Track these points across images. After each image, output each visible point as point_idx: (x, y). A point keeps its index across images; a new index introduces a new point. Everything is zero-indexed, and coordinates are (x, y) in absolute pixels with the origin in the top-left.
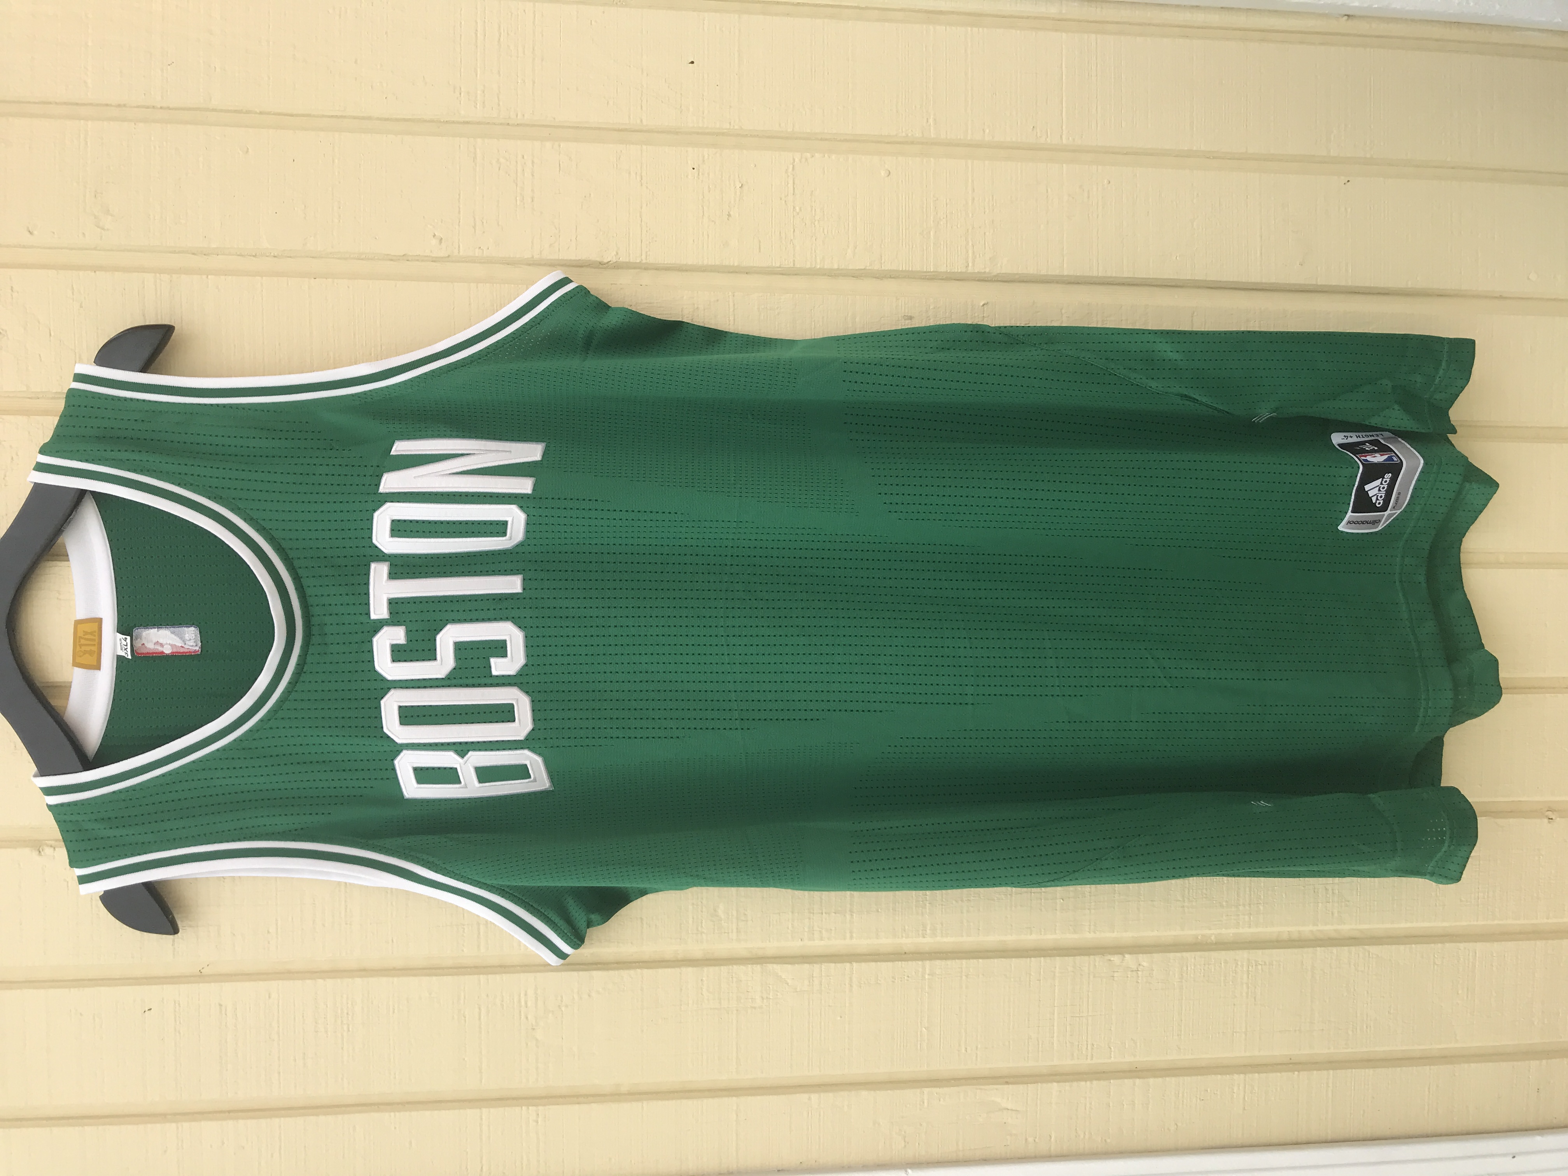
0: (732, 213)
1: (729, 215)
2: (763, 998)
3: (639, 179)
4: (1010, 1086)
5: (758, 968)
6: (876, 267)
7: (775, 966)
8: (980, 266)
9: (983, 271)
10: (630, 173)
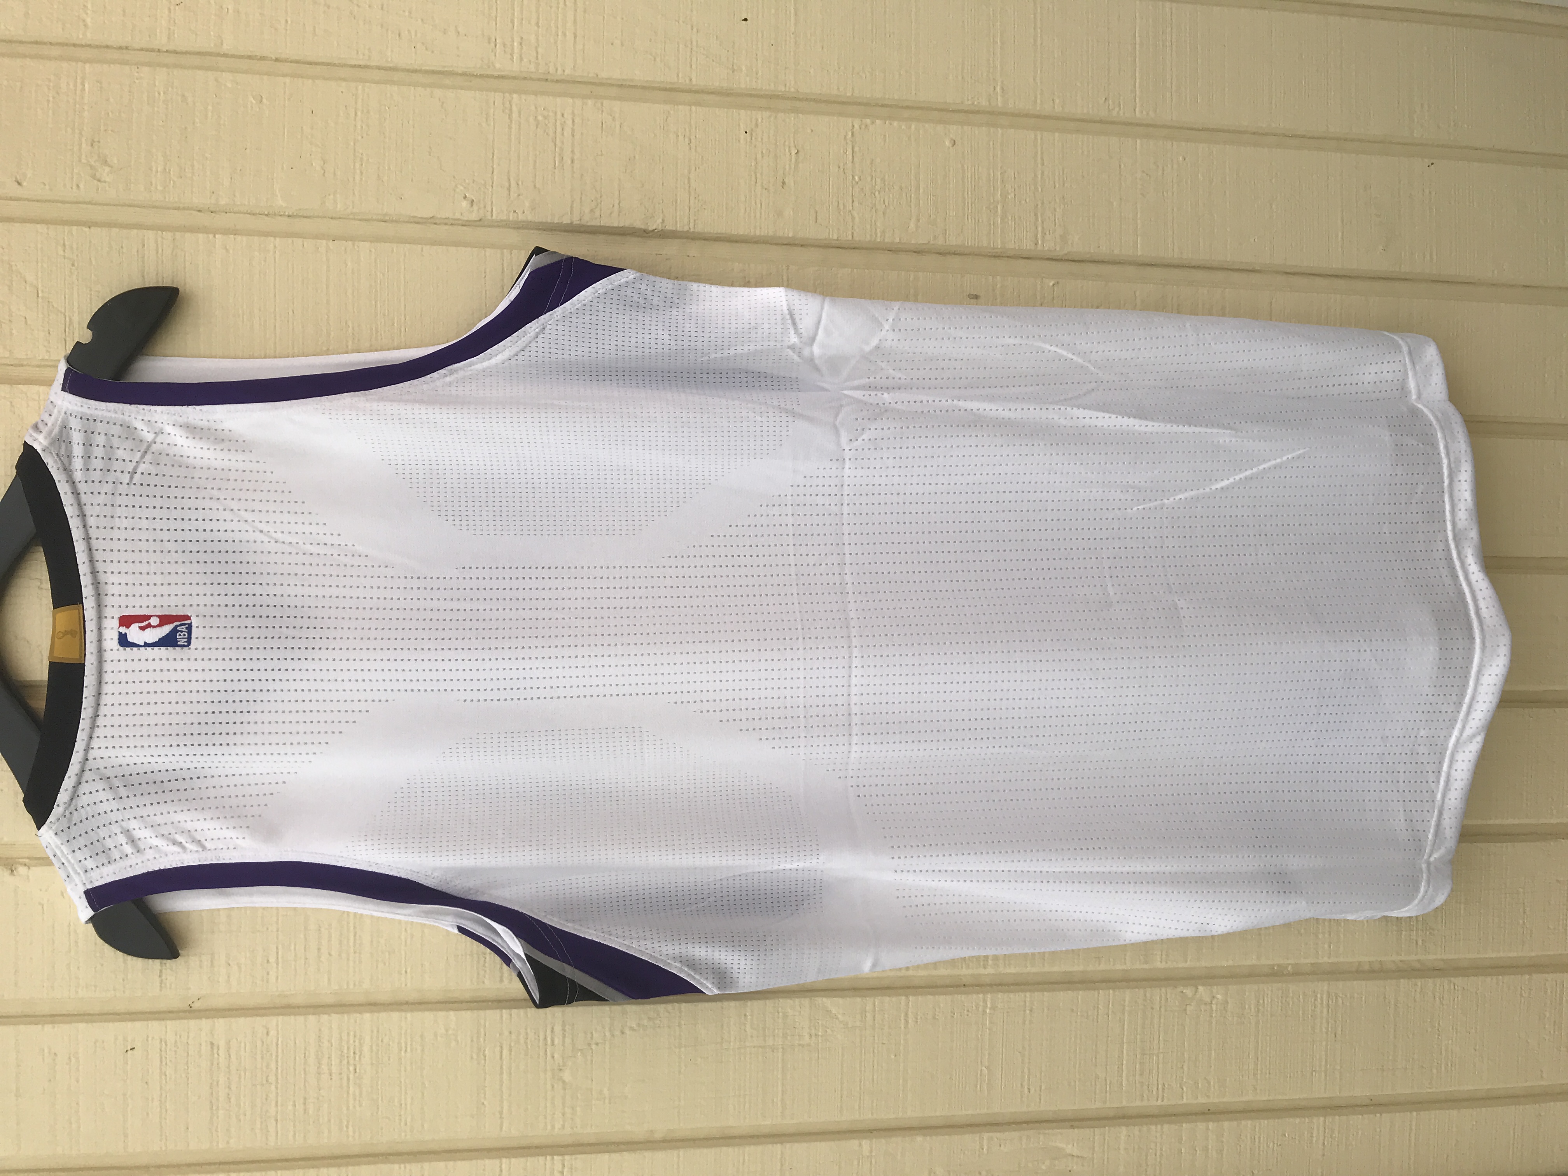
0: (786, 180)
1: (784, 183)
2: (811, 1035)
3: (687, 140)
4: (1076, 1130)
5: (806, 1002)
6: (940, 241)
7: (825, 999)
8: (1050, 244)
9: (1053, 250)
10: (678, 136)
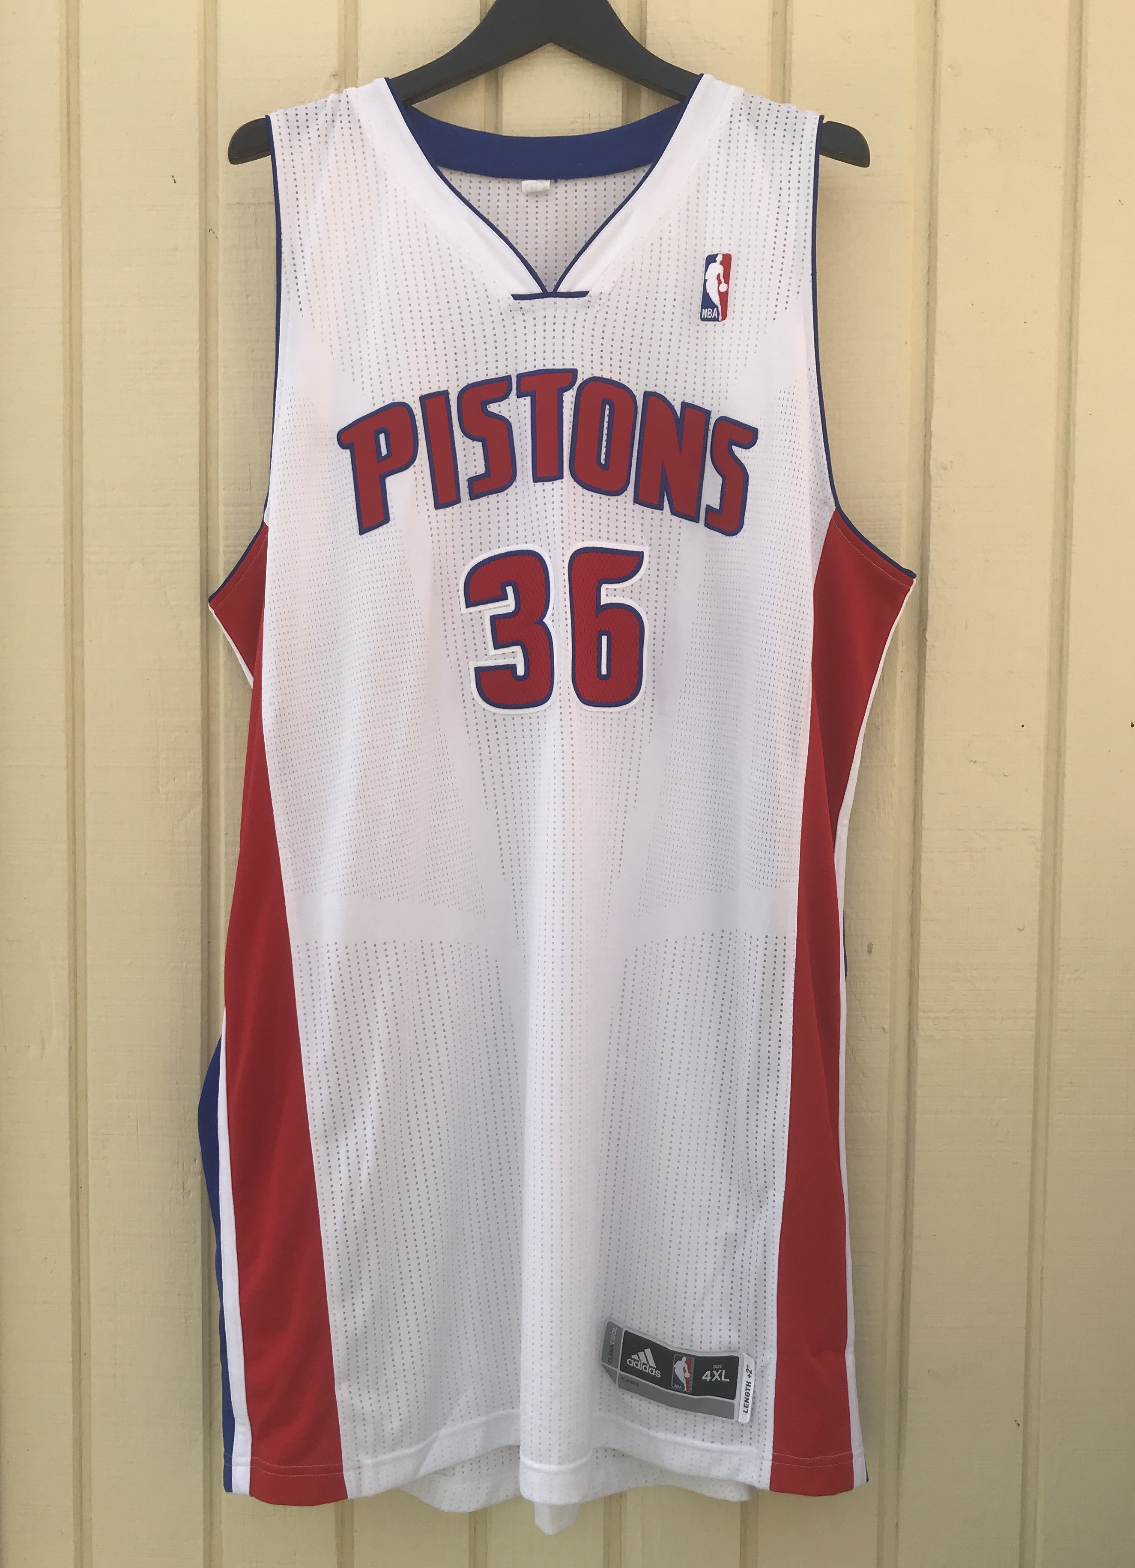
1: (975, 762)
2: (167, 793)
4: (67, 1053)
5: (199, 789)
6: (923, 915)
7: (200, 807)
8: (924, 1024)
9: (920, 1028)
